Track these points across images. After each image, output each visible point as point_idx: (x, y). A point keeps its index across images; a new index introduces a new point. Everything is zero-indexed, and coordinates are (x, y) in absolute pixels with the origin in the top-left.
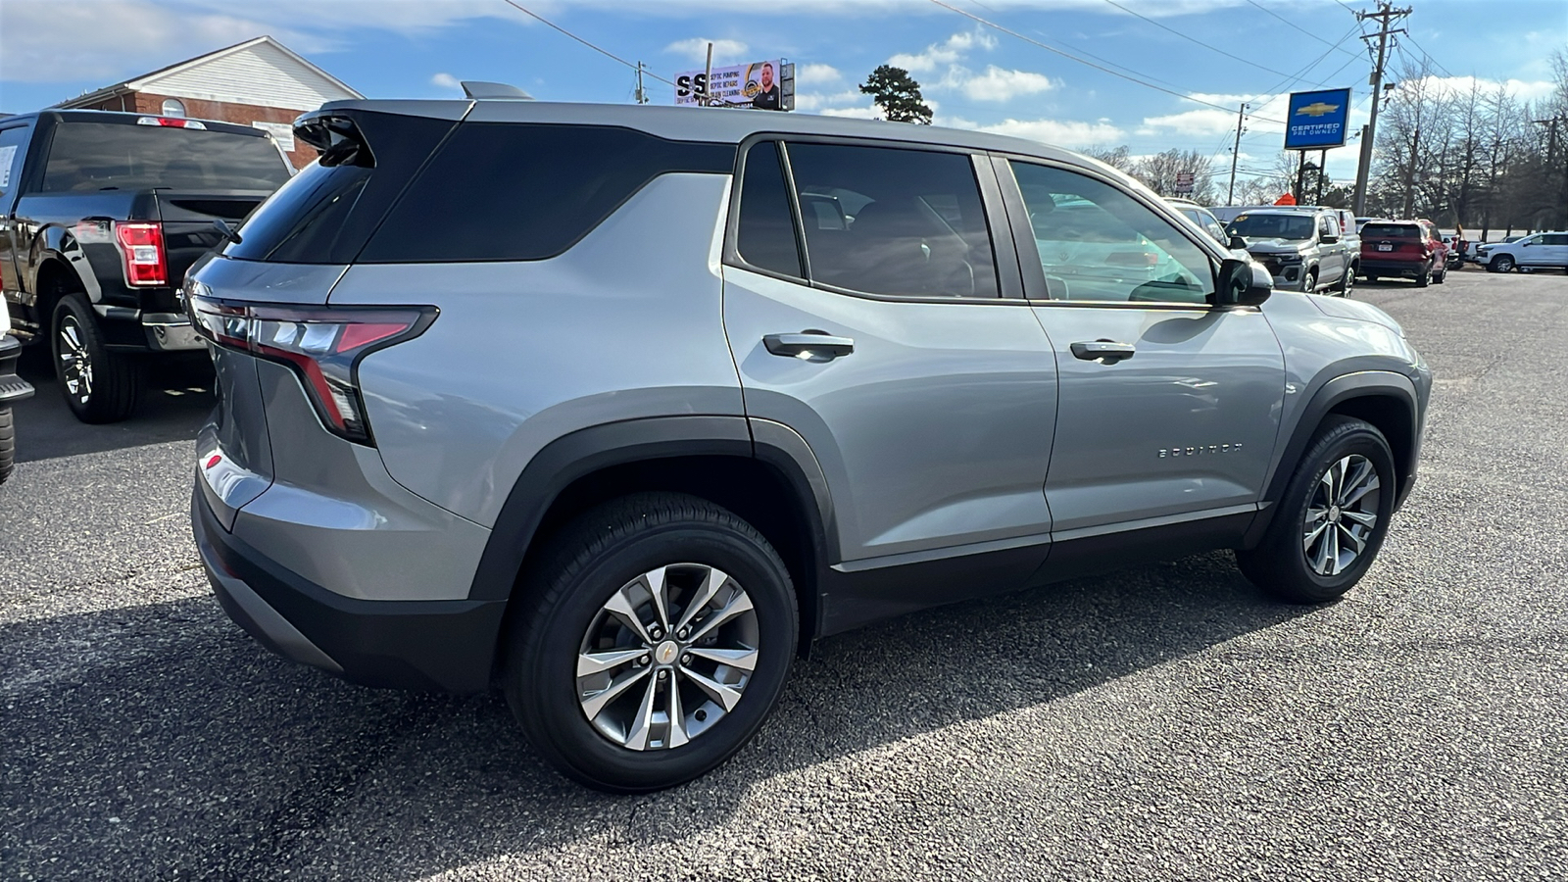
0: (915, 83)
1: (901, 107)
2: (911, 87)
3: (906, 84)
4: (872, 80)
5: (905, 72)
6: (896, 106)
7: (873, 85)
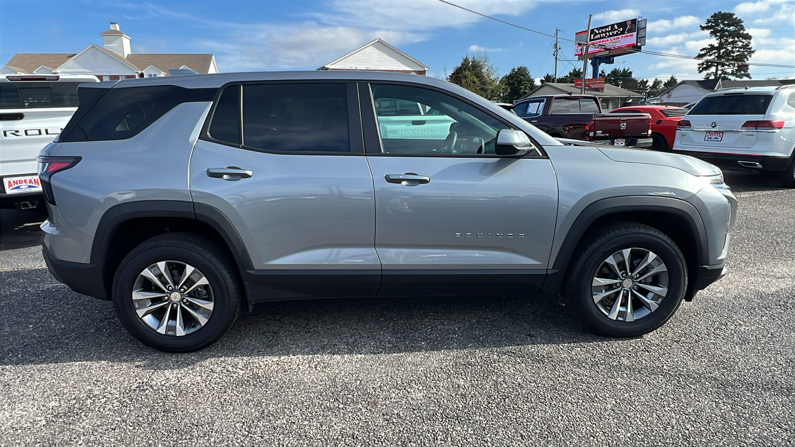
0: (740, 20)
1: (729, 36)
2: (738, 23)
3: (734, 21)
4: (709, 21)
5: (733, 14)
6: (725, 36)
7: (710, 25)
